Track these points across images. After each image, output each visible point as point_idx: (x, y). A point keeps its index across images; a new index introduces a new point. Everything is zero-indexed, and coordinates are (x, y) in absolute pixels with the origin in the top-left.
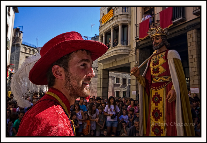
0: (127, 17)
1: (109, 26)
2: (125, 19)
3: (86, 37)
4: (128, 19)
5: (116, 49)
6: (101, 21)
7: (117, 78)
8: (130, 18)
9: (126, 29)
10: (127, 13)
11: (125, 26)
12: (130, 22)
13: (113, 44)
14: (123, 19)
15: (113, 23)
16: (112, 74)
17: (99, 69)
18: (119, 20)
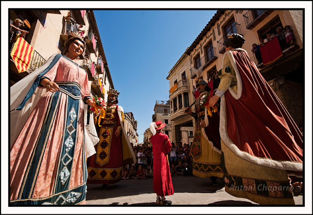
0: (187, 88)
1: (176, 94)
2: (186, 89)
3: (162, 101)
4: (188, 89)
5: (181, 111)
6: (170, 91)
7: (190, 132)
8: (189, 88)
9: (187, 96)
10: (186, 85)
11: (186, 94)
12: (189, 91)
13: (179, 107)
14: (184, 90)
15: (177, 93)
16: (183, 128)
17: (172, 125)
18: (181, 90)
